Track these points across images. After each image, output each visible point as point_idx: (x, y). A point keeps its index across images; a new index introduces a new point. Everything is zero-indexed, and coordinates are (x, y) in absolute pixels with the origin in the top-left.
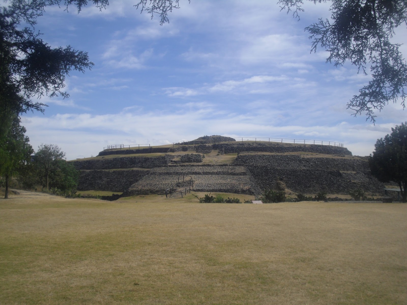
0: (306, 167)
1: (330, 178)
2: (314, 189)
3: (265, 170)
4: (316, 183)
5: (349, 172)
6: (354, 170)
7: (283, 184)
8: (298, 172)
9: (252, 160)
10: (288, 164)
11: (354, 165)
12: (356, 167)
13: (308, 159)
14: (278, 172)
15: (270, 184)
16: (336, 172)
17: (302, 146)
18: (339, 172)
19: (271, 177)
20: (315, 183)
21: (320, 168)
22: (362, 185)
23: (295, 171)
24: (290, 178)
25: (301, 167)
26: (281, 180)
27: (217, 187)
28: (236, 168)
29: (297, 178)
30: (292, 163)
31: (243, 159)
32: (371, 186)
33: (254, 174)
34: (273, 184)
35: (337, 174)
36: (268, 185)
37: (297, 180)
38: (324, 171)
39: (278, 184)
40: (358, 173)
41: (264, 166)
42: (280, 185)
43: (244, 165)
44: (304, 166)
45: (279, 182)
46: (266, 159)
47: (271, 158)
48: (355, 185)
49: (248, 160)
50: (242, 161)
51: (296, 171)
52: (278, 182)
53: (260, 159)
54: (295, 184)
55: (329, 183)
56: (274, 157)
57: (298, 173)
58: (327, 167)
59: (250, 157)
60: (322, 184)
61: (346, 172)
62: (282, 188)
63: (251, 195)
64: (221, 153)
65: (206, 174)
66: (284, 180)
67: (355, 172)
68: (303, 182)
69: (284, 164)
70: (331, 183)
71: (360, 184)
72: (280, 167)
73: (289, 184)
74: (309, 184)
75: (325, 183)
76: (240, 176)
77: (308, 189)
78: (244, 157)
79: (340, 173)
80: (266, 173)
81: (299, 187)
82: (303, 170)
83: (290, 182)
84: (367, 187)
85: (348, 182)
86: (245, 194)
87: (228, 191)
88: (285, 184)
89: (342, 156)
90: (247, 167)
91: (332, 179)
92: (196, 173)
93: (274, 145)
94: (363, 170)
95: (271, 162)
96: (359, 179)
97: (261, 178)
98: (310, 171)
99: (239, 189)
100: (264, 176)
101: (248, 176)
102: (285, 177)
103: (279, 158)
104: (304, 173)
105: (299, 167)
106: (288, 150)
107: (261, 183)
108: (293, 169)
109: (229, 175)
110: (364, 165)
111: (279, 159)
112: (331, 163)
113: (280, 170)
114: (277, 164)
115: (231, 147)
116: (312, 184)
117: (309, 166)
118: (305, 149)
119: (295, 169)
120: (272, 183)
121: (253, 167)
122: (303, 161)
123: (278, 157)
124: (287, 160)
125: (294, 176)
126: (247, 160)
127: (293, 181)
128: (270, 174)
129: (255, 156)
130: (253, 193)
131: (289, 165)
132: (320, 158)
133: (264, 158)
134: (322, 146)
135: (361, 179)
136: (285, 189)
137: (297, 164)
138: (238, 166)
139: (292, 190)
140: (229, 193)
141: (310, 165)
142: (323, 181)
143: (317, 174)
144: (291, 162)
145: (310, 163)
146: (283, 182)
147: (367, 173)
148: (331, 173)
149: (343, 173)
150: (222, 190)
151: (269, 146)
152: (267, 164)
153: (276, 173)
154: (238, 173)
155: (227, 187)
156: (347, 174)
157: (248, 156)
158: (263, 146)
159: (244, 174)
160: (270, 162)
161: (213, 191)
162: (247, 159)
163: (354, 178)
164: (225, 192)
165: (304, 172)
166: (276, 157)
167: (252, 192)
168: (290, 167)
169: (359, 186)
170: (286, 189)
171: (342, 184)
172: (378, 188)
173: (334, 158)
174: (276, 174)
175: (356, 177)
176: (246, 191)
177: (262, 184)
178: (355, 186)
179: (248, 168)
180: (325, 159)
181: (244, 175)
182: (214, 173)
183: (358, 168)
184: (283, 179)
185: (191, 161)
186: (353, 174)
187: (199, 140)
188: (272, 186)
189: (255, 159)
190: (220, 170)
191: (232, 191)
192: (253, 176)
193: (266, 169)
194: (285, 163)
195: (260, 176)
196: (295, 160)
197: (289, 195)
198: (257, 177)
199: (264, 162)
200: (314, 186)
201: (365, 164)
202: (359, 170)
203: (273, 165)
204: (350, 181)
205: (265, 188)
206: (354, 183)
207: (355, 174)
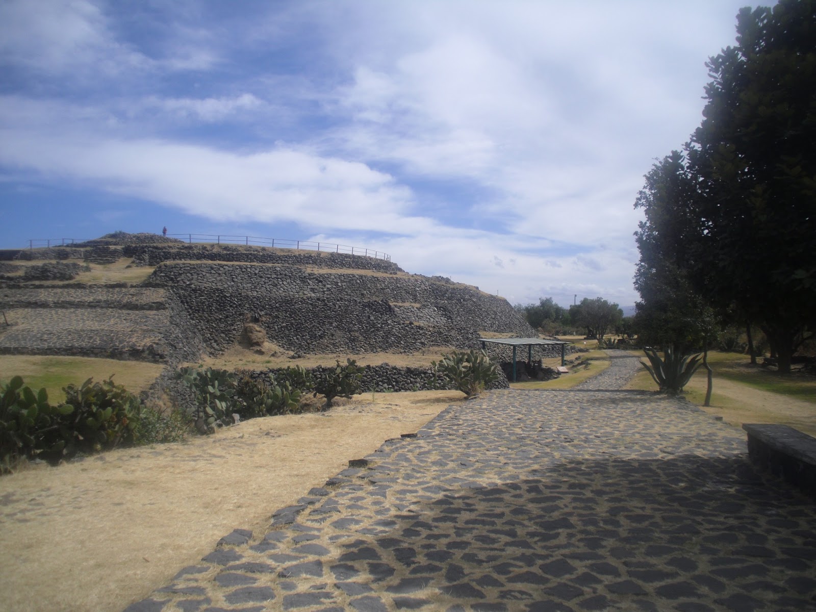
0: (314, 293)
1: (369, 317)
2: (332, 341)
3: (218, 299)
4: (337, 327)
5: (407, 304)
6: (415, 300)
7: (260, 332)
8: (295, 303)
9: (192, 275)
10: (276, 285)
11: (416, 291)
12: (420, 294)
13: (321, 275)
14: (250, 302)
15: (229, 330)
16: (381, 303)
17: (313, 255)
18: (387, 303)
19: (233, 315)
20: (334, 327)
21: (347, 295)
22: (435, 332)
23: (288, 301)
24: (277, 317)
25: (305, 292)
26: (256, 320)
27: (66, 341)
28: (145, 292)
29: (293, 316)
30: (285, 283)
31: (171, 272)
32: (453, 333)
33: (191, 308)
34: (234, 332)
35: (382, 309)
36: (223, 333)
37: (293, 321)
38: (356, 301)
39: (247, 332)
40: (424, 305)
41: (217, 289)
42: (252, 332)
43: (167, 286)
44: (313, 290)
45: (250, 326)
46: (225, 274)
47: (238, 271)
48: (421, 332)
49: (183, 275)
50: (169, 277)
51: (291, 300)
52: (247, 325)
53: (211, 273)
54: (288, 330)
55: (366, 327)
56: (243, 270)
57: (297, 306)
58: (362, 294)
59: (186, 268)
60: (350, 331)
61: (400, 304)
62: (255, 341)
63: (156, 362)
64: (137, 263)
65: (63, 307)
66: (262, 321)
67: (418, 305)
68: (307, 327)
69: (267, 284)
70: (371, 328)
71: (431, 329)
72: (257, 291)
73: (275, 330)
74: (320, 330)
75: (356, 328)
76: (148, 312)
77: (318, 343)
78: (172, 268)
79: (390, 306)
80: (219, 305)
81: (297, 339)
82: (310, 298)
83: (277, 326)
84: (446, 335)
85: (407, 326)
86: (137, 360)
87: (92, 352)
88: (265, 332)
89: (391, 274)
90: (174, 291)
91: (372, 318)
92: (36, 303)
93: (256, 251)
94: (433, 301)
95: (236, 280)
96: (428, 319)
97: (206, 315)
98: (324, 300)
99: (123, 347)
100: (216, 313)
101: (168, 313)
102: (266, 314)
103: (257, 272)
104: (310, 306)
105: (300, 294)
106: (284, 261)
107: (207, 328)
108: (286, 297)
109: (121, 308)
110: (435, 292)
111: (256, 274)
112: (369, 286)
113: (255, 298)
114: (250, 285)
115: (164, 252)
116: (328, 329)
117: (324, 292)
118: (319, 261)
119: (290, 297)
120: (233, 328)
121: (189, 290)
122: (310, 279)
123: (253, 269)
124: (275, 276)
125: (286, 313)
126: (180, 274)
127: (284, 325)
128: (231, 306)
129: (200, 266)
130: (162, 357)
131: (279, 287)
132: (348, 275)
133: (220, 272)
134: (354, 256)
135: (432, 320)
136: (263, 342)
137: (297, 287)
138: (151, 288)
139: (280, 346)
140: (93, 359)
141: (325, 289)
142: (352, 323)
143: (340, 307)
144: (283, 281)
145: (325, 286)
146: (260, 327)
147: (442, 307)
148: (369, 305)
149: (396, 306)
150: (75, 350)
151: (245, 252)
152: (226, 286)
153: (244, 306)
154: (145, 305)
155: (95, 341)
156: (402, 308)
157: (181, 266)
158: (233, 251)
159: (159, 306)
160: (233, 281)
161: (48, 352)
162: (180, 272)
163: (417, 316)
164: (83, 356)
165: (311, 304)
166: (249, 270)
167: (158, 355)
168: (281, 292)
169: (430, 333)
170: (267, 341)
171: (394, 330)
172: (468, 338)
173: (375, 275)
174: (245, 308)
175: (421, 315)
176: (143, 351)
177: (210, 331)
178: (421, 334)
179: (176, 294)
180: (357, 277)
181: (158, 309)
182: (83, 305)
183: (423, 297)
184: (260, 319)
185: (48, 276)
186: (415, 309)
187: (104, 240)
188: (234, 335)
189: (198, 274)
190: (102, 296)
191: (101, 352)
192: (188, 312)
193: (222, 297)
194: (270, 283)
195: (204, 311)
196: (293, 277)
197: (272, 358)
198: (196, 315)
199: (221, 280)
200: (333, 335)
201: (437, 289)
202: (426, 301)
203: (241, 287)
204: (411, 323)
205: (216, 341)
206: (419, 327)
207: (419, 309)
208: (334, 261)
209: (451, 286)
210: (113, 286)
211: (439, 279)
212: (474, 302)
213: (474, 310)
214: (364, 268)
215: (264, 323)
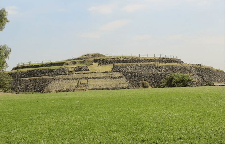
5: (188, 74)
7: (147, 84)
10: (148, 70)
12: (192, 71)
13: (161, 66)
14: (143, 75)
15: (138, 84)
19: (139, 79)
23: (153, 75)
24: (151, 79)
26: (145, 80)
27: (105, 87)
28: (115, 73)
29: (155, 79)
30: (151, 69)
31: (118, 67)
33: (127, 78)
39: (143, 84)
41: (133, 72)
42: (145, 84)
43: (119, 72)
44: (159, 71)
46: (133, 67)
50: (118, 69)
52: (143, 82)
56: (138, 66)
57: (156, 76)
59: (122, 66)
62: (146, 86)
64: (100, 65)
65: (95, 79)
67: (192, 74)
69: (145, 70)
71: (197, 82)
72: (143, 72)
73: (151, 83)
76: (119, 79)
80: (134, 76)
82: (159, 74)
90: (122, 73)
94: (196, 73)
95: (137, 69)
96: (195, 79)
97: (132, 80)
98: (164, 74)
100: (134, 79)
101: (124, 79)
102: (148, 79)
104: (160, 76)
105: (156, 72)
107: (132, 83)
108: (152, 73)
109: (111, 78)
111: (142, 67)
114: (141, 70)
115: (106, 61)
117: (162, 71)
119: (154, 73)
121: (126, 72)
122: (158, 68)
124: (147, 67)
125: (153, 78)
126: (121, 68)
127: (153, 81)
128: (138, 77)
132: (169, 66)
134: (166, 58)
135: (197, 79)
137: (154, 70)
145: (162, 69)
147: (200, 75)
153: (141, 76)
154: (117, 77)
157: (120, 65)
158: (127, 59)
159: (121, 77)
166: (140, 66)
168: (150, 72)
170: (149, 86)
173: (177, 65)
182: (100, 78)
185: (82, 70)
188: (140, 85)
190: (103, 75)
193: (135, 74)
195: (131, 78)
196: (153, 67)
198: (129, 80)
199: (132, 69)
201: (197, 69)
202: (194, 73)
203: (138, 71)
205: (135, 87)
206: (193, 81)
207: (192, 76)
208: (160, 60)
209: (202, 67)
210: (104, 72)
211: (198, 65)
212: (211, 73)
213: (211, 76)
214: (170, 62)
215: (147, 81)
